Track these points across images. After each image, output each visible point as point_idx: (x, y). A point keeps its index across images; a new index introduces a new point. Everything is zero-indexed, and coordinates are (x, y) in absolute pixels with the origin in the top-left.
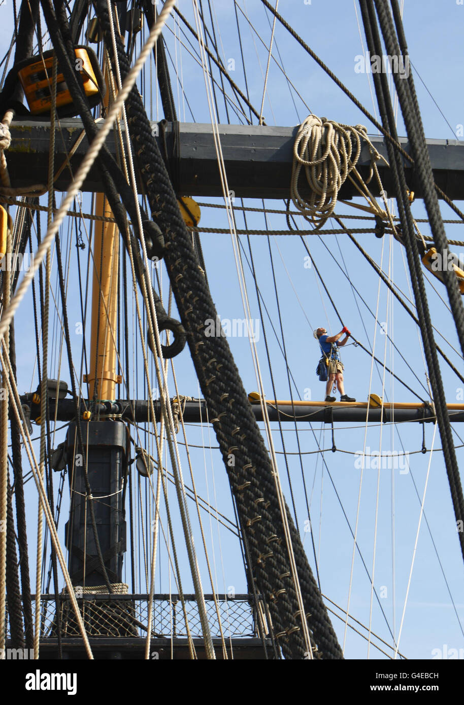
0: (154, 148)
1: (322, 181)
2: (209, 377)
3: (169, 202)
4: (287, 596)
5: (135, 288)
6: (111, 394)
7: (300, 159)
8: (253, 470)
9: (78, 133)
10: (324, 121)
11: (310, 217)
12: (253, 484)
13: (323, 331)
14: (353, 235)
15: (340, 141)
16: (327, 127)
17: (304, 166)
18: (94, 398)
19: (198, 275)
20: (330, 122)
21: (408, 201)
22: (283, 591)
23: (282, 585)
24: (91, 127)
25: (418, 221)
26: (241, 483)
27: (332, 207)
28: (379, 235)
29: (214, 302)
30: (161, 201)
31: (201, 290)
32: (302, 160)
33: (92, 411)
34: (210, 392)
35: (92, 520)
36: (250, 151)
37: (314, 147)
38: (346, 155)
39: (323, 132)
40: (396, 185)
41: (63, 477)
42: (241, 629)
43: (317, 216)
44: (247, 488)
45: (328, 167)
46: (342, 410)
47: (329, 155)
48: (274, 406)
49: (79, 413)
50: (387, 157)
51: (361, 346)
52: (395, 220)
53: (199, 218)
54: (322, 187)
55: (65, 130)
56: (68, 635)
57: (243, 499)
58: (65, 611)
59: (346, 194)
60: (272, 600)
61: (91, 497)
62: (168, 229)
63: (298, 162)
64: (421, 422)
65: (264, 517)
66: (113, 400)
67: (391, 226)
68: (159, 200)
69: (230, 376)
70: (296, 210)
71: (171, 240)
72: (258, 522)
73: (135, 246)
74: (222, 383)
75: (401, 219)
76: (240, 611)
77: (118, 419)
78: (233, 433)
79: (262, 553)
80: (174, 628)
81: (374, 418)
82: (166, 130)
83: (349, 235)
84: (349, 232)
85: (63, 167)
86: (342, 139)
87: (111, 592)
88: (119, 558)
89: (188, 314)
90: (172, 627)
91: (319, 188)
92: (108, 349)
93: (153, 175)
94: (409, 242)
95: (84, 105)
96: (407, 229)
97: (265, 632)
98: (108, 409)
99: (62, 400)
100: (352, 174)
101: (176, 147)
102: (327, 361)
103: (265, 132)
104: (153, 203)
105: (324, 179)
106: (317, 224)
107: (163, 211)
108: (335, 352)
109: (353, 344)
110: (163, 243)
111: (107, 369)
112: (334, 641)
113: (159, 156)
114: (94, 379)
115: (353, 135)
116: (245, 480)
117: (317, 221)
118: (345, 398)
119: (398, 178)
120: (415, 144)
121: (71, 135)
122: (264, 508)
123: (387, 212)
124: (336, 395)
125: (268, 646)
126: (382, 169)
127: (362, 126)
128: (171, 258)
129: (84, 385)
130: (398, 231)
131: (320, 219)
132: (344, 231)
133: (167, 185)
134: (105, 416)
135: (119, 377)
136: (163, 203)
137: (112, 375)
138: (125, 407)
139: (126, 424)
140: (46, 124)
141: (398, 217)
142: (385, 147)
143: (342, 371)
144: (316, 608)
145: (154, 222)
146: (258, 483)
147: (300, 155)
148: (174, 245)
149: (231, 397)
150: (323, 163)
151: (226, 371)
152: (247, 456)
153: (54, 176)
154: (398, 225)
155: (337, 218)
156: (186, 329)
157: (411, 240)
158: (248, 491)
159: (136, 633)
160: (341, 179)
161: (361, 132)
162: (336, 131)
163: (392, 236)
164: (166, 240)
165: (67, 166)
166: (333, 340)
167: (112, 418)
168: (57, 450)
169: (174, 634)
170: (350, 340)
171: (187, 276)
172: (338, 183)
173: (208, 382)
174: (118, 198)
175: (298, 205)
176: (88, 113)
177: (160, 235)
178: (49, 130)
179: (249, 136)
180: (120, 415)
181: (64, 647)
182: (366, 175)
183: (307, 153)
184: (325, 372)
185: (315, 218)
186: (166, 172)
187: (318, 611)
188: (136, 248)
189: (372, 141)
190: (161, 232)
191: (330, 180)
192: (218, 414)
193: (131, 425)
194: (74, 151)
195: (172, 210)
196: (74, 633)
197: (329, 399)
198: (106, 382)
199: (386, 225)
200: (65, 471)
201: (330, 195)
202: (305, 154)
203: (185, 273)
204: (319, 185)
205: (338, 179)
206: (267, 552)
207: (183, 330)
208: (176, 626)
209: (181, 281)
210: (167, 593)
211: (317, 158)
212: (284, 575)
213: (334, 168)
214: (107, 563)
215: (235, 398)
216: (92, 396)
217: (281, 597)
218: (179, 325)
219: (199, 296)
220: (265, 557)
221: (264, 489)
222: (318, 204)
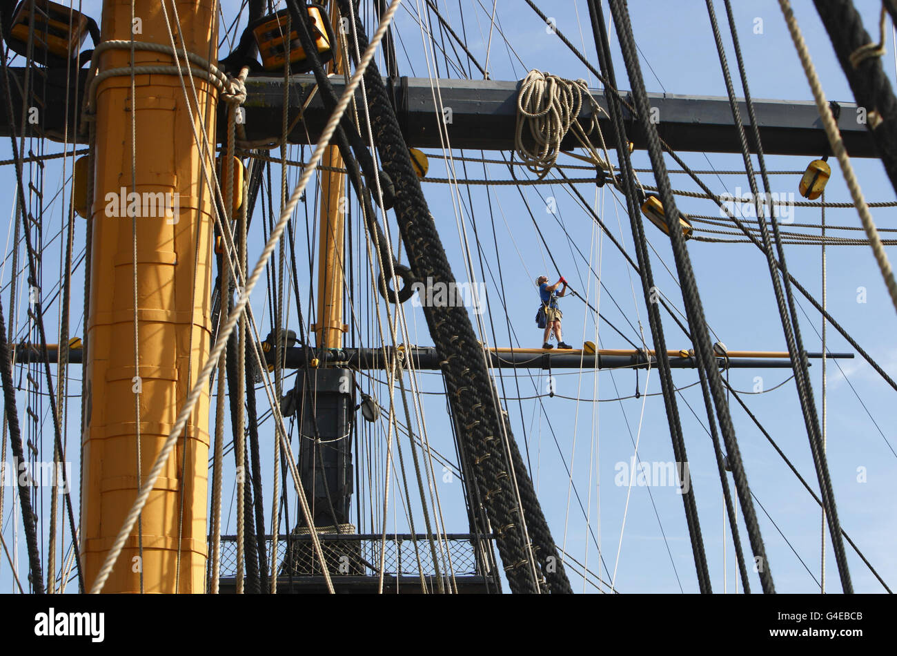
0: (385, 100)
1: (545, 133)
2: (438, 321)
3: (400, 152)
4: (515, 531)
5: (367, 235)
6: (338, 342)
7: (523, 111)
8: (482, 410)
9: (311, 88)
10: (546, 76)
11: (533, 167)
12: (482, 423)
13: (545, 280)
14: (575, 185)
15: (562, 94)
16: (549, 82)
17: (527, 118)
18: (322, 346)
19: (428, 222)
20: (552, 76)
21: (628, 151)
22: (511, 526)
23: (511, 520)
24: (323, 81)
25: (637, 170)
26: (470, 422)
27: (555, 157)
28: (600, 185)
29: (444, 247)
30: (392, 152)
31: (432, 237)
32: (525, 113)
33: (320, 359)
34: (439, 336)
35: (320, 463)
36: (475, 104)
37: (537, 99)
38: (568, 108)
39: (546, 86)
40: (617, 136)
41: (292, 422)
42: (464, 567)
43: (540, 166)
44: (476, 427)
45: (551, 120)
46: (559, 357)
47: (551, 108)
48: (495, 354)
49: (307, 360)
50: (608, 110)
51: (578, 295)
52: (615, 170)
53: (427, 168)
54: (545, 138)
55: (298, 85)
56: (298, 573)
57: (472, 439)
58: (295, 551)
59: (568, 145)
60: (500, 535)
61: (320, 441)
62: (398, 179)
63: (522, 114)
64: (635, 368)
65: (493, 455)
66: (340, 348)
67: (611, 175)
68: (390, 151)
69: (460, 318)
70: (520, 160)
71: (402, 189)
72: (487, 460)
73: (367, 195)
74: (451, 327)
75: (621, 169)
76: (462, 550)
77: (344, 367)
78: (462, 375)
79: (490, 490)
80: (400, 567)
81: (589, 364)
82: (395, 85)
83: (570, 184)
84: (570, 182)
85: (297, 120)
86: (564, 92)
87: (338, 532)
88: (346, 500)
89: (419, 260)
90: (398, 566)
91: (542, 140)
92: (335, 300)
93: (384, 126)
94: (629, 190)
95: (317, 61)
96: (627, 179)
97: (486, 570)
98: (336, 356)
99: (291, 349)
100: (574, 126)
101: (405, 100)
102: (546, 310)
103: (490, 86)
104: (384, 153)
105: (547, 131)
106: (540, 174)
107: (394, 161)
108: (553, 301)
109: (571, 294)
110: (394, 192)
111: (333, 318)
112: (562, 573)
113: (390, 108)
114: (321, 329)
115: (574, 89)
116: (474, 420)
117: (540, 172)
118: (562, 345)
119: (618, 130)
120: (638, 93)
121: (304, 89)
122: (493, 446)
123: (608, 163)
124: (553, 342)
125: (490, 583)
126: (602, 121)
127: (583, 80)
128: (401, 207)
129: (312, 334)
130: (618, 180)
131: (543, 169)
132: (565, 180)
133: (398, 135)
134: (332, 364)
135: (345, 326)
136: (394, 152)
137: (338, 323)
138: (351, 355)
139: (352, 370)
140: (280, 80)
141: (618, 167)
142: (605, 100)
143: (560, 319)
144: (544, 541)
145: (384, 172)
146: (487, 422)
147: (523, 108)
148: (404, 194)
149: (460, 339)
150: (546, 116)
151: (457, 314)
152: (477, 396)
153: (288, 129)
154: (618, 175)
155: (558, 168)
156: (415, 275)
157: (631, 189)
158: (476, 430)
159: (362, 571)
160: (563, 131)
161: (582, 86)
162: (558, 85)
163: (612, 186)
164: (396, 190)
165: (300, 120)
166: (552, 289)
167: (339, 366)
168: (286, 397)
169: (400, 572)
170: (568, 291)
171: (418, 223)
172: (560, 134)
173: (437, 325)
174: (350, 150)
175: (521, 155)
176: (321, 68)
177: (391, 185)
178: (283, 85)
179: (475, 89)
180: (347, 363)
181: (296, 585)
182: (587, 128)
183: (530, 106)
184: (543, 320)
185: (538, 168)
186: (397, 123)
187: (547, 544)
188: (367, 198)
189: (594, 94)
190: (391, 182)
191: (552, 131)
192: (447, 357)
193: (356, 372)
194: (307, 105)
195: (403, 160)
196: (304, 571)
197: (547, 346)
198: (333, 330)
199: (607, 175)
200: (294, 416)
201: (553, 147)
202: (528, 107)
203: (415, 220)
204: (542, 136)
205: (561, 131)
206: (495, 489)
207: (413, 276)
208: (402, 565)
209: (411, 228)
210: (393, 533)
211: (540, 111)
212: (512, 511)
213: (556, 119)
214: (335, 505)
215: (465, 340)
216: (319, 343)
217: (509, 532)
218: (409, 271)
219: (430, 242)
220: (493, 494)
221: (493, 427)
222: (541, 155)
